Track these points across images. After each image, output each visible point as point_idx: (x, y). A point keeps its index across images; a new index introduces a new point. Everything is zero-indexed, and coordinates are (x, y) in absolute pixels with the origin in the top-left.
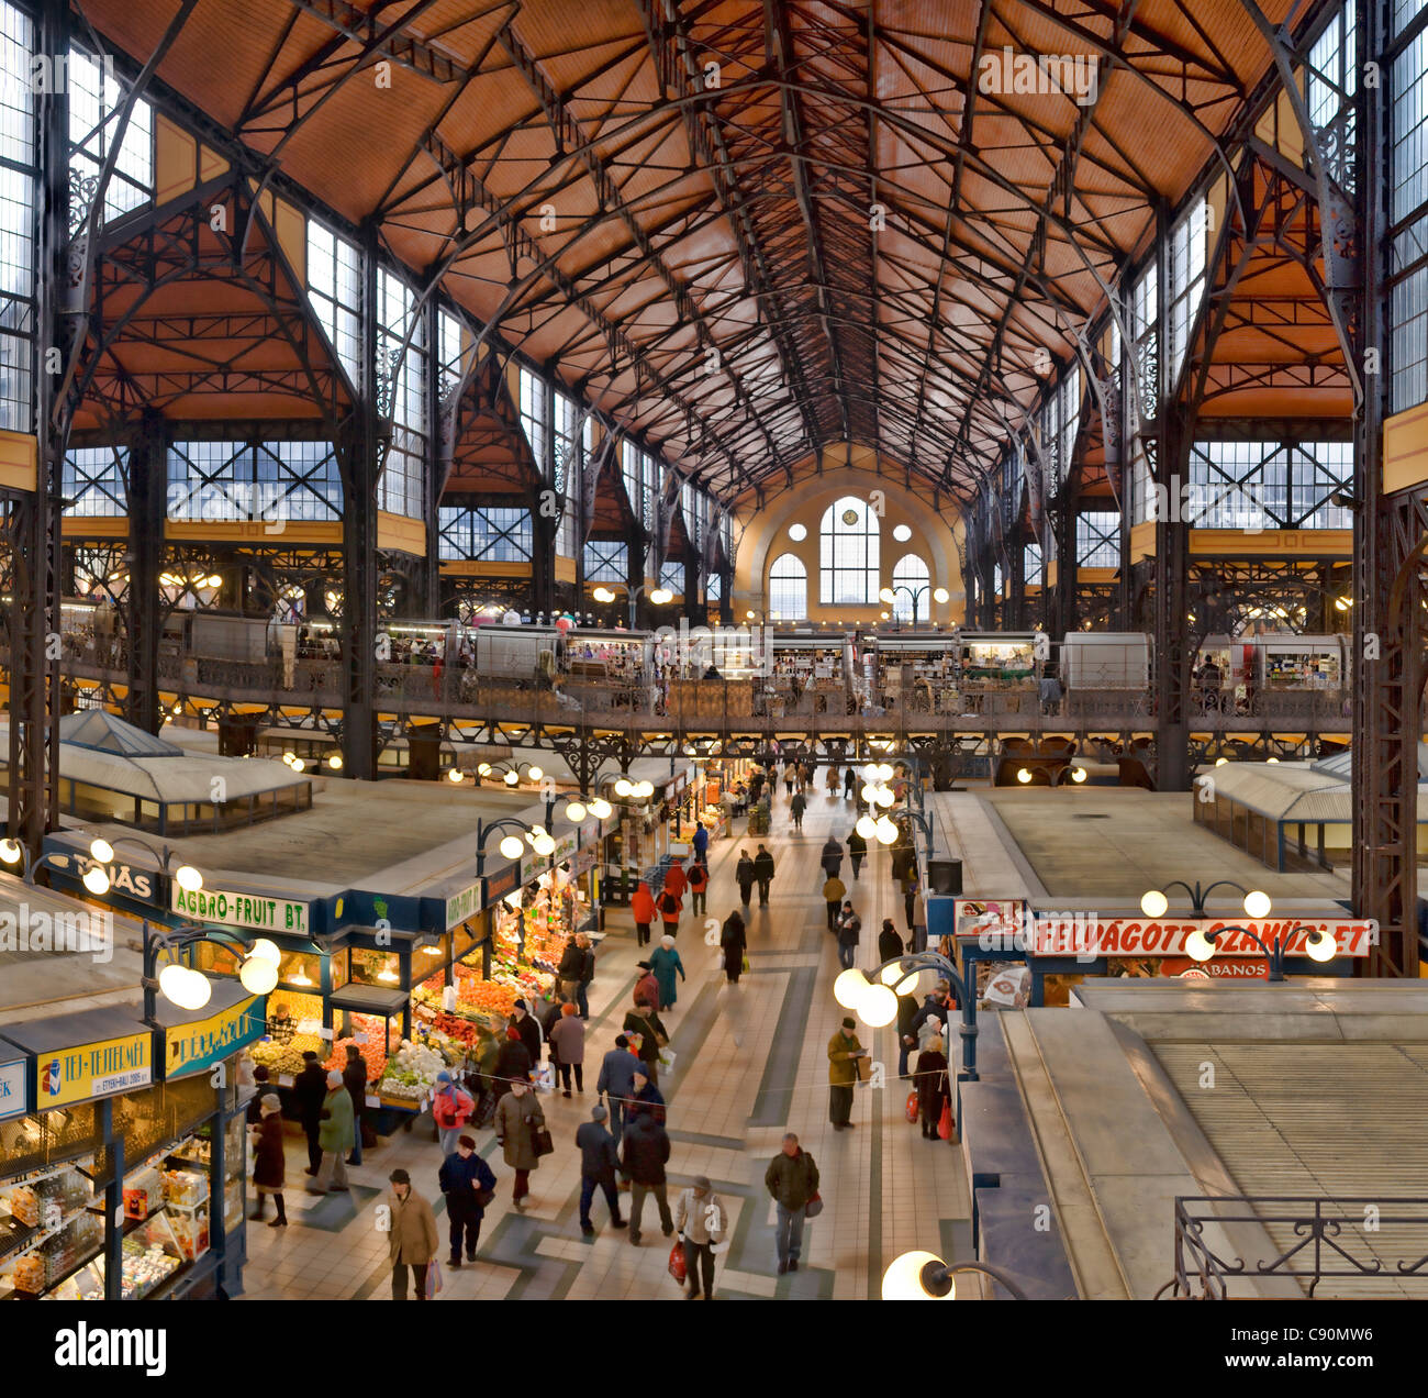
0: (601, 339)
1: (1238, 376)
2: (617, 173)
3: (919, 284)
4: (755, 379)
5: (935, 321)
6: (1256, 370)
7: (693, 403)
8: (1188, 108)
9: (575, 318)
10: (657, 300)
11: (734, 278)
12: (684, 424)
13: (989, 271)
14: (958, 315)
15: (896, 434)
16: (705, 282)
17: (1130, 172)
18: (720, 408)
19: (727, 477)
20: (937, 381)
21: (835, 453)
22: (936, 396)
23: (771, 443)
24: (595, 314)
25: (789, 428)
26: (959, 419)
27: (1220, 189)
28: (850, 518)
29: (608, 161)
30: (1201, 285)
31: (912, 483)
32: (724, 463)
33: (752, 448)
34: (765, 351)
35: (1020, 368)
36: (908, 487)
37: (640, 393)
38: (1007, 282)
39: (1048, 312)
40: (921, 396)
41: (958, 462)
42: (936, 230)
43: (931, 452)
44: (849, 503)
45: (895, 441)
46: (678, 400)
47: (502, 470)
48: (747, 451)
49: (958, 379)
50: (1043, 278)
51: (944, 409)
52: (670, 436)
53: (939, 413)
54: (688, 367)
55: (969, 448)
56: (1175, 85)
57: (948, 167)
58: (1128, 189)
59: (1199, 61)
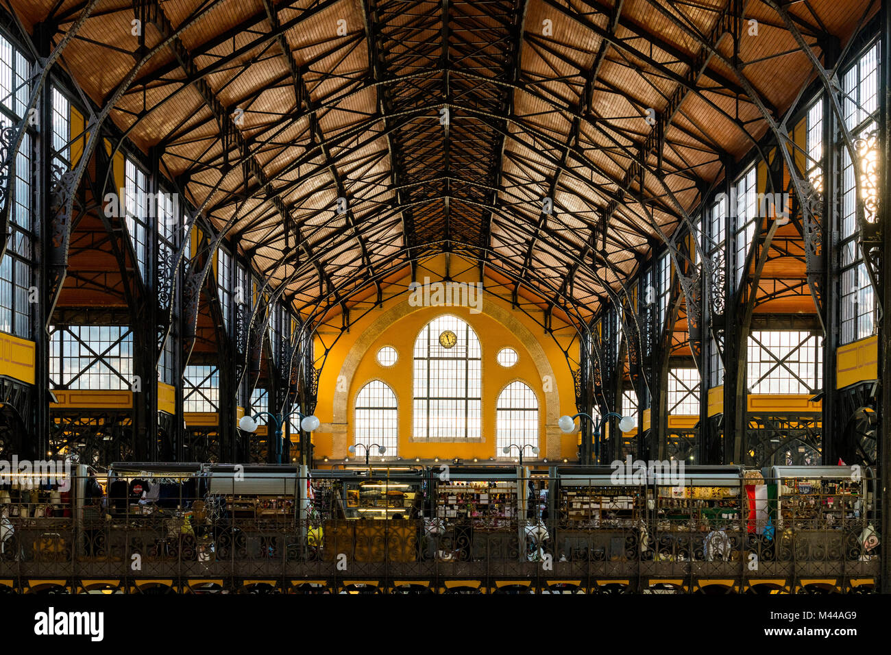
4: (359, 179)
5: (582, 109)
7: (291, 206)
9: (191, 97)
10: (273, 84)
11: (355, 62)
12: (281, 228)
13: (660, 55)
14: (609, 106)
15: (508, 242)
16: (321, 65)
18: (318, 212)
19: (315, 292)
20: (571, 182)
21: (434, 264)
22: (564, 198)
23: (366, 254)
24: (209, 95)
26: (590, 226)
28: (449, 339)
31: (520, 301)
32: (312, 276)
33: (345, 259)
34: (373, 147)
35: (679, 168)
36: (515, 304)
37: (238, 197)
38: (680, 67)
41: (581, 275)
43: (550, 262)
44: (448, 322)
45: (506, 251)
46: (278, 202)
47: (100, 280)
48: (338, 261)
49: (599, 179)
50: (736, 62)
51: (574, 215)
52: (264, 243)
53: (567, 219)
54: (295, 164)
55: (601, 260)
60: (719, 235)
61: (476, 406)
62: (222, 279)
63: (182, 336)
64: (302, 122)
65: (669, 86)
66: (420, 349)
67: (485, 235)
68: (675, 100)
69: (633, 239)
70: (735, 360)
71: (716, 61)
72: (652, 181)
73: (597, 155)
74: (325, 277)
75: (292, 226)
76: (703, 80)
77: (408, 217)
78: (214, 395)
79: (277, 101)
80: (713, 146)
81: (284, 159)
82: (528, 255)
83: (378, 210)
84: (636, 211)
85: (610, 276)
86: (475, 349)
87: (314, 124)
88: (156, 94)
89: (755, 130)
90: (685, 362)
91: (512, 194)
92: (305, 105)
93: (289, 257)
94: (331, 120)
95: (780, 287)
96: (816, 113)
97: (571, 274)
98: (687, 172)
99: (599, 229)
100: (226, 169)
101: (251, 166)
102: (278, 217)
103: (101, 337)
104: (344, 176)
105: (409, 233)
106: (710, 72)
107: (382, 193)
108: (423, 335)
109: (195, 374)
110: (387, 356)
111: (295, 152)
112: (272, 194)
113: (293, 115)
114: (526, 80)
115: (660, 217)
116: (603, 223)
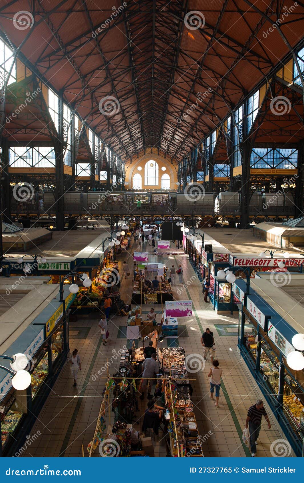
0: (106, 123)
2: (115, 83)
3: (178, 110)
4: (134, 133)
6: (268, 131)
7: (121, 138)
8: (260, 69)
10: (118, 114)
11: (134, 109)
12: (119, 143)
15: (164, 145)
16: (127, 110)
17: (240, 85)
18: (126, 140)
19: (125, 155)
20: (177, 133)
21: (149, 150)
22: (175, 136)
23: (135, 148)
25: (140, 145)
26: (181, 142)
27: (264, 89)
28: (152, 165)
29: (114, 80)
30: (258, 110)
31: (166, 157)
32: (125, 152)
33: (131, 149)
34: (137, 126)
35: (200, 130)
36: (165, 158)
37: (110, 137)
38: (201, 110)
39: (211, 117)
40: (173, 137)
41: (179, 152)
42: (185, 98)
43: (172, 149)
44: (152, 161)
45: (164, 147)
46: (118, 138)
47: (84, 154)
48: (130, 149)
49: (183, 132)
50: (213, 109)
51: (178, 140)
52: (115, 146)
53: (176, 141)
54: (122, 130)
55: (183, 149)
56: (256, 64)
57: (191, 83)
58: (238, 88)
59: (263, 58)
60: (208, 144)
61: (157, 179)
62: (107, 153)
63: (99, 165)
64: (123, 122)
65: (199, 114)
66: (146, 167)
67: (159, 144)
68: (200, 117)
69: (190, 145)
70: (211, 170)
71: (209, 109)
72: (195, 133)
73: (183, 128)
74: (127, 153)
75: (121, 142)
76: (206, 112)
77: (144, 140)
78: (106, 177)
79: (118, 117)
80: (207, 126)
81: (120, 129)
82: (168, 148)
83: (138, 139)
84: (191, 139)
85: (185, 152)
86: (157, 167)
87: (126, 122)
89: (217, 123)
90: (200, 170)
91: (165, 136)
92: (124, 118)
93: (120, 148)
94: (129, 121)
95: (221, 155)
96: (229, 119)
97: (177, 152)
98: (202, 131)
99: (183, 143)
100: (108, 131)
101: (113, 131)
102: (118, 141)
103: (84, 165)
104: (131, 132)
105: (144, 144)
106: (207, 111)
107: (139, 135)
108: (147, 164)
109: (102, 172)
110: (140, 168)
111: (122, 127)
112: (117, 136)
113: (122, 120)
114: (169, 113)
115: (196, 140)
116: (184, 142)
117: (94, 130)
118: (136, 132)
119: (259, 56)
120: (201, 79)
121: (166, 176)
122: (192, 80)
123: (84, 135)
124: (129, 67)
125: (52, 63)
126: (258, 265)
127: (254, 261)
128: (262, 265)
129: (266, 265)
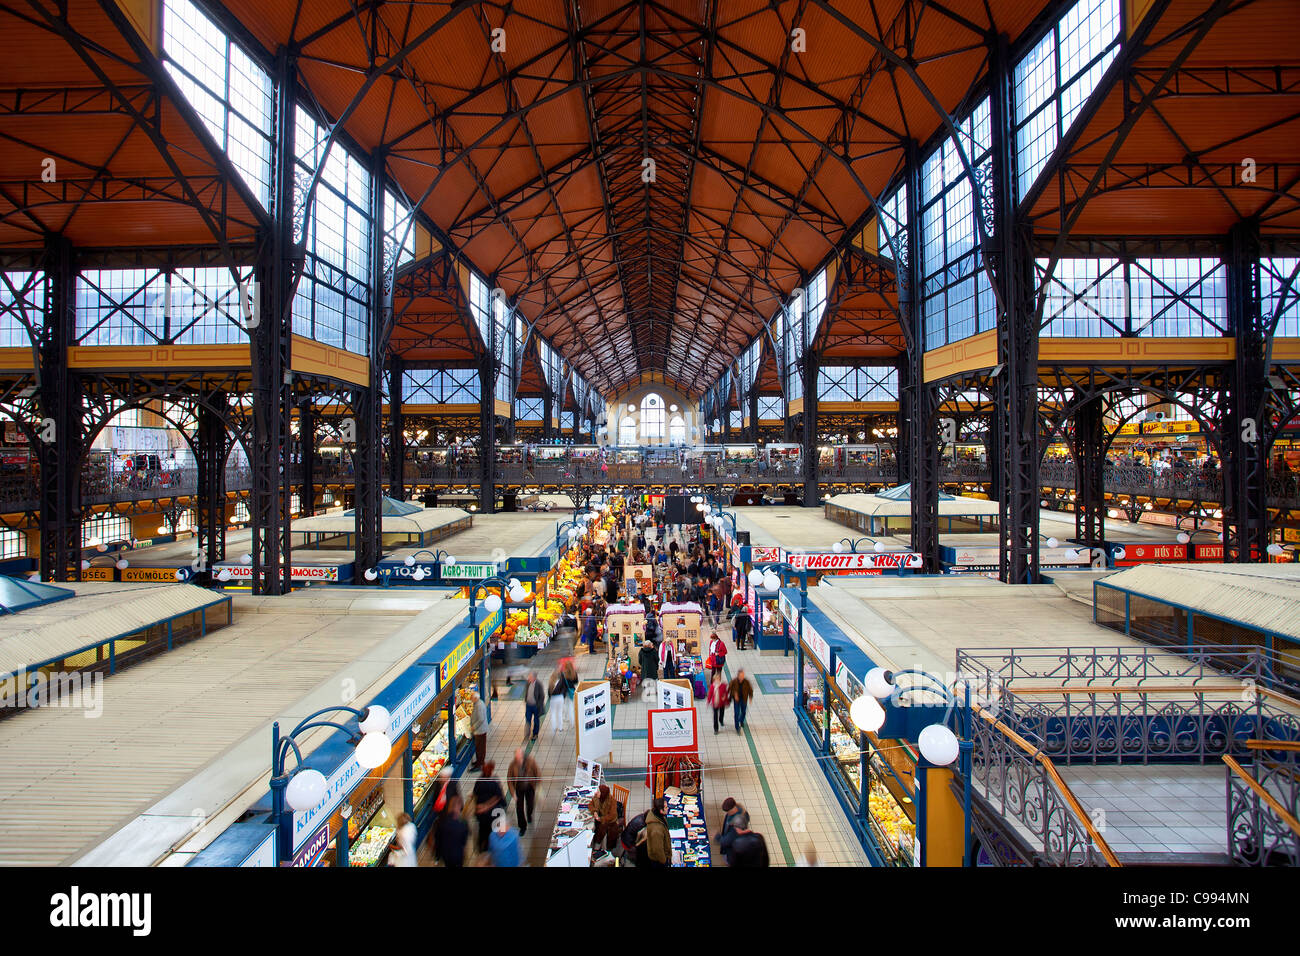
0: (571, 329)
1: (838, 340)
2: (585, 262)
3: (693, 307)
4: (621, 346)
5: (698, 320)
6: (845, 338)
7: (598, 356)
8: (825, 234)
9: (563, 319)
10: (590, 314)
11: (619, 306)
12: (594, 364)
13: (725, 301)
14: (707, 319)
15: (673, 367)
16: (607, 307)
17: (791, 260)
18: (607, 358)
19: (607, 386)
20: (695, 346)
21: (647, 376)
22: (692, 351)
23: (624, 372)
24: (570, 318)
25: (631, 367)
26: (702, 361)
27: (833, 267)
28: (653, 402)
29: (583, 257)
30: (825, 303)
31: (678, 388)
32: (605, 380)
33: (616, 374)
34: (626, 335)
35: (733, 340)
36: (676, 390)
37: (579, 353)
38: (732, 305)
39: (748, 317)
40: (687, 352)
41: (699, 379)
42: (704, 285)
43: (688, 374)
44: (653, 396)
45: (673, 371)
46: (593, 355)
47: (532, 382)
49: (704, 344)
50: (751, 302)
51: (696, 357)
52: (588, 369)
53: (693, 359)
54: (599, 341)
55: (705, 373)
56: (818, 225)
57: (713, 260)
58: (790, 267)
59: (828, 216)
60: (747, 364)
61: (663, 425)
62: (574, 382)
63: (560, 402)
64: (601, 327)
65: (729, 311)
66: (643, 405)
67: (665, 366)
68: (730, 317)
69: (717, 366)
70: (754, 408)
71: (744, 302)
72: (723, 345)
73: (704, 336)
74: (610, 381)
75: (598, 363)
76: (740, 309)
77: (638, 360)
78: (572, 422)
79: (593, 320)
80: (745, 333)
81: (595, 340)
82: (680, 372)
83: (628, 357)
84: (718, 356)
85: (710, 379)
86: (663, 405)
87: (605, 326)
88: (551, 319)
89: (759, 326)
90: (736, 409)
91: (674, 351)
92: (602, 321)
93: (598, 374)
94: (611, 326)
95: (769, 381)
96: (780, 320)
97: (695, 378)
98: (736, 342)
99: (705, 362)
100: (575, 343)
101: (583, 342)
102: (593, 360)
103: (533, 402)
104: (616, 345)
105: (639, 365)
106: (743, 307)
107: (629, 351)
108: (644, 400)
109: (565, 414)
110: (632, 408)
111: (599, 337)
112: (591, 352)
113: (598, 325)
114: (678, 311)
115: (726, 357)
116: (707, 360)
117: (550, 341)
118: (624, 343)
119: (822, 214)
120: (729, 253)
121: (677, 420)
122: (714, 256)
123: (532, 351)
124: (606, 236)
125: (476, 230)
126: (830, 567)
127: (823, 558)
128: (837, 567)
129: (843, 566)
